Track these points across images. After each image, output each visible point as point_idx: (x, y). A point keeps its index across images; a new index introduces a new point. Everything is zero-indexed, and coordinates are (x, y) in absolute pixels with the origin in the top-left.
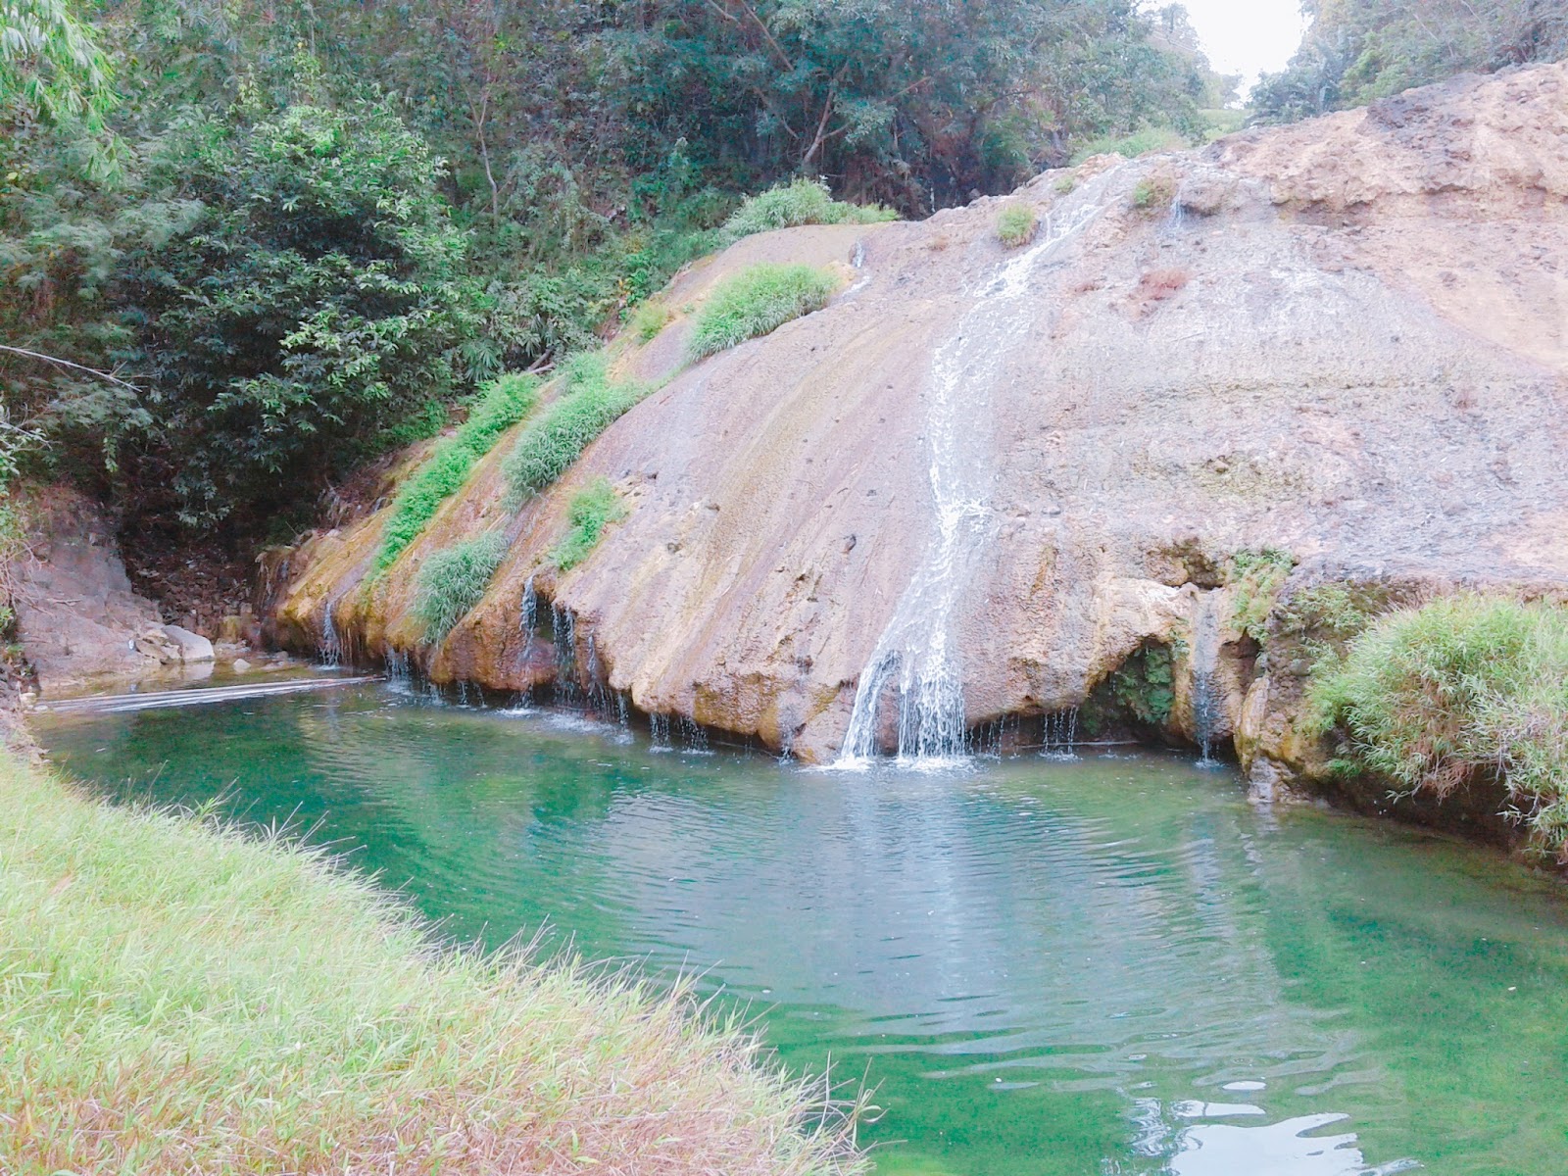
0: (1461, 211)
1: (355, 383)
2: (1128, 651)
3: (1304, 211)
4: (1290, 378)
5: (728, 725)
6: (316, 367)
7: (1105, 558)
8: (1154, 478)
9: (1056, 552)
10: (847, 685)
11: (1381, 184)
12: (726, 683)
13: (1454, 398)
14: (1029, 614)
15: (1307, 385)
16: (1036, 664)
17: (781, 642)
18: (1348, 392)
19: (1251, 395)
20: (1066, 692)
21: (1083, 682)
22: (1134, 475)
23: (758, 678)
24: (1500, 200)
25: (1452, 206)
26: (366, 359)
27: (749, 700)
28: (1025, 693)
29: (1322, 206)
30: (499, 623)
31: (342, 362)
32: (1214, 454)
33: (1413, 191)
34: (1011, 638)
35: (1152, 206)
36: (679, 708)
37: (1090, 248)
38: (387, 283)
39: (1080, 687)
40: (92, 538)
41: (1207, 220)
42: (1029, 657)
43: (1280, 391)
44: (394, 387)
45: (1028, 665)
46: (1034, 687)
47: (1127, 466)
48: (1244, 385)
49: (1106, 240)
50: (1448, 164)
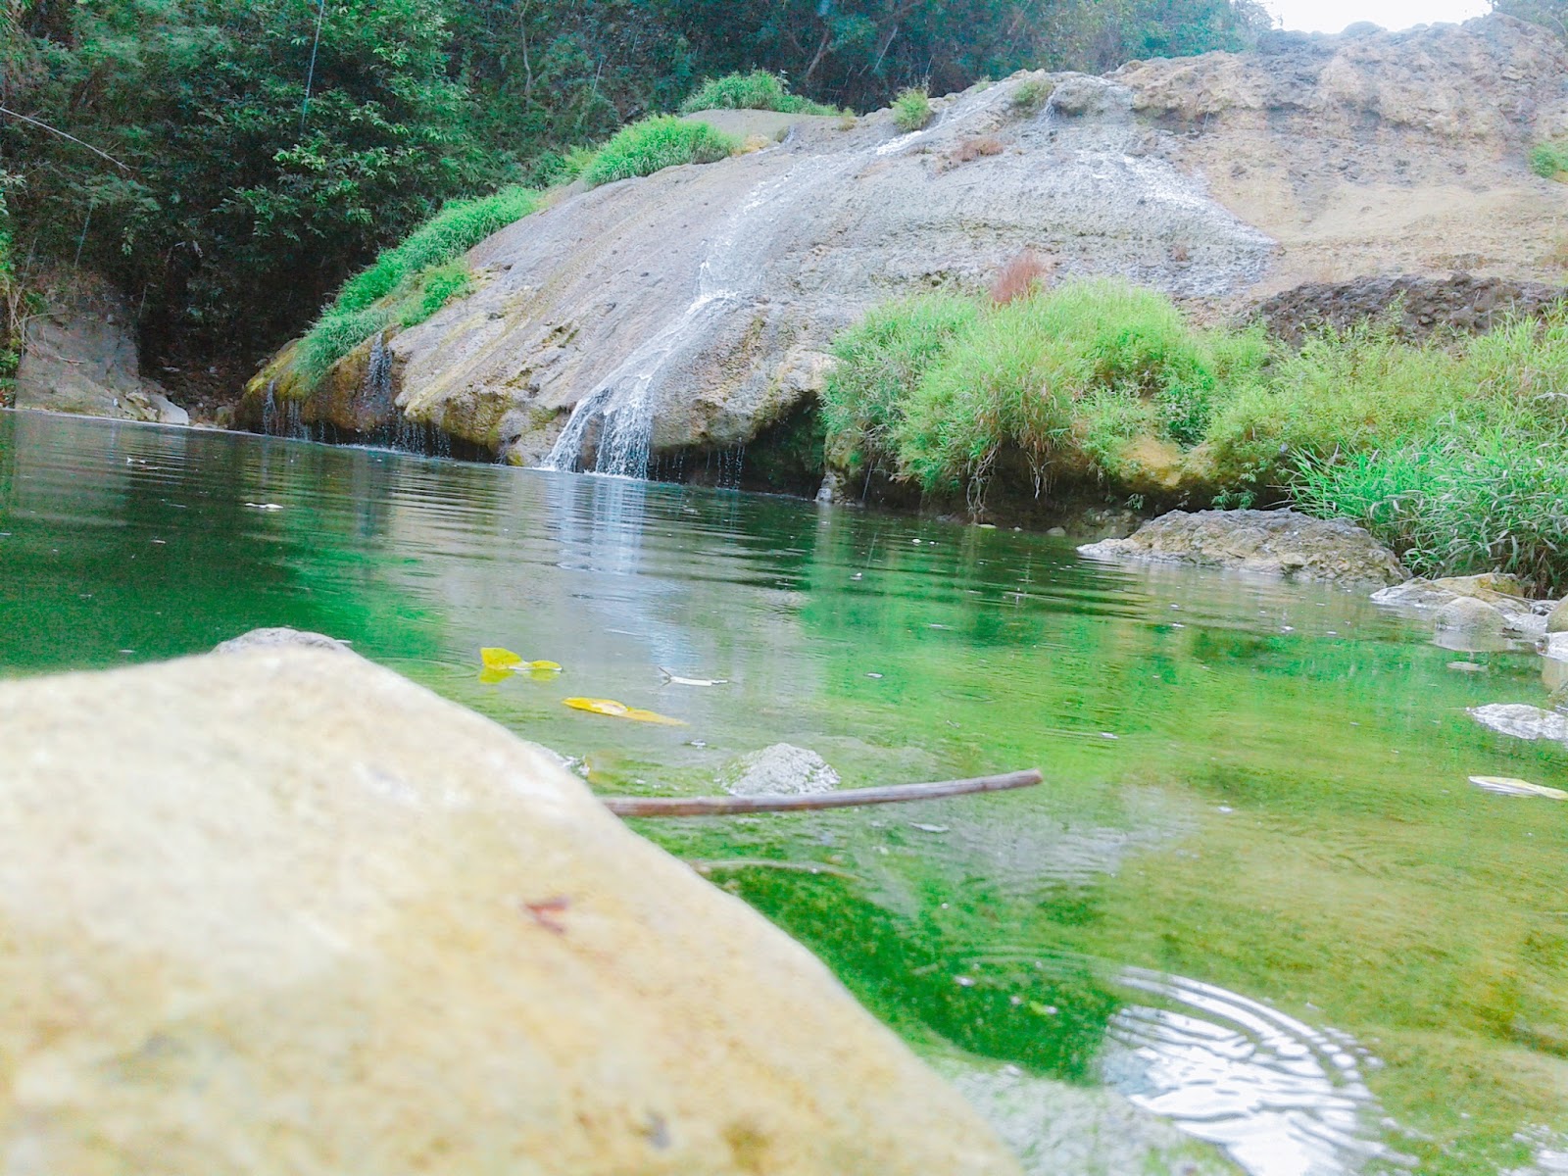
0: (1296, 127)
1: (336, 201)
2: (790, 403)
3: (1158, 118)
4: (1033, 223)
5: (465, 434)
6: (306, 186)
7: (803, 334)
8: (883, 287)
9: (763, 325)
10: (564, 411)
11: (1228, 97)
12: (467, 399)
13: (1175, 253)
14: (724, 369)
15: (1045, 230)
16: (715, 407)
17: (522, 372)
18: (1080, 239)
19: (994, 233)
20: (733, 431)
21: (748, 424)
22: (869, 284)
23: (494, 397)
24: (1334, 120)
25: (1289, 122)
26: (349, 184)
27: (484, 416)
28: (702, 430)
29: (1175, 114)
30: (353, 372)
31: (326, 182)
32: (933, 268)
33: (1256, 106)
34: (702, 385)
35: (1030, 105)
36: (432, 419)
37: (960, 133)
38: (377, 120)
39: (744, 427)
40: (110, 318)
41: (1073, 120)
42: (710, 400)
43: (1021, 233)
44: (375, 214)
45: (709, 407)
46: (710, 425)
47: (866, 277)
48: (991, 224)
49: (978, 128)
50: (1293, 85)
